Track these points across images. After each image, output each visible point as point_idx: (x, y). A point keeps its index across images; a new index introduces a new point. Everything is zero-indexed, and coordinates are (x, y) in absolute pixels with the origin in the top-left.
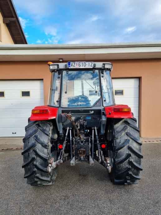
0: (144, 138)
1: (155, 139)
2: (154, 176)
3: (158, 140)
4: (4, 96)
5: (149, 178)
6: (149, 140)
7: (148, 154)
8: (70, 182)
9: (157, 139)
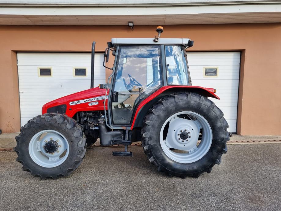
0: (244, 137)
1: (261, 138)
2: (274, 192)
3: (265, 140)
4: (50, 74)
5: (268, 195)
6: (253, 140)
7: (256, 160)
8: (152, 198)
9: (264, 138)
